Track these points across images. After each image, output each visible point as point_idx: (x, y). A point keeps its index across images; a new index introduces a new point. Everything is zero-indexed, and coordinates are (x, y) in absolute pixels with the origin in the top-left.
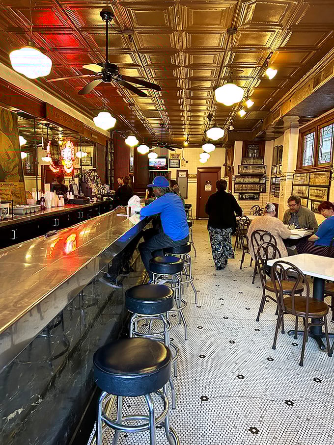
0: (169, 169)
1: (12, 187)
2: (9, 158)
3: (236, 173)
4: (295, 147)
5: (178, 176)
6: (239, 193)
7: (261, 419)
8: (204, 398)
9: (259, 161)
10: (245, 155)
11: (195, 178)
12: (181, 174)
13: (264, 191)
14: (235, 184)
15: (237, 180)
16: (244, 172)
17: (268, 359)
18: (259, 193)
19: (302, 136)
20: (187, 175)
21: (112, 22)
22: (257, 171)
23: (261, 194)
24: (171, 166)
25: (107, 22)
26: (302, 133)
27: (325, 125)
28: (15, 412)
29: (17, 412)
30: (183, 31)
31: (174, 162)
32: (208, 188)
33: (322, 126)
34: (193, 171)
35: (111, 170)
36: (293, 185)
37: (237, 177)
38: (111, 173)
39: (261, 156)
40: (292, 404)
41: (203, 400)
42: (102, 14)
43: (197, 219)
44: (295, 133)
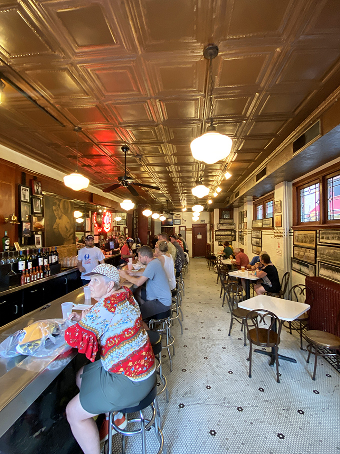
0: (174, 226)
1: (67, 248)
2: (67, 230)
3: (215, 228)
4: (251, 214)
5: (180, 230)
6: (219, 241)
7: (219, 423)
8: (182, 406)
9: (230, 221)
10: (221, 217)
11: (190, 230)
12: (181, 228)
13: (235, 240)
14: (216, 235)
15: (217, 233)
16: (221, 227)
17: (229, 372)
18: (231, 241)
19: (255, 207)
20: (186, 229)
21: (129, 152)
22: (229, 227)
23: (233, 242)
24: (175, 223)
25: (125, 152)
26: (255, 205)
27: (268, 201)
28: (39, 431)
29: (41, 431)
30: (171, 155)
31: (177, 222)
32: (199, 237)
33: (266, 202)
34: (189, 226)
35: (136, 229)
36: (252, 237)
37: (216, 231)
38: (136, 230)
39: (232, 217)
40: (242, 410)
41: (180, 407)
42: (122, 149)
43: (193, 257)
44: (251, 204)
